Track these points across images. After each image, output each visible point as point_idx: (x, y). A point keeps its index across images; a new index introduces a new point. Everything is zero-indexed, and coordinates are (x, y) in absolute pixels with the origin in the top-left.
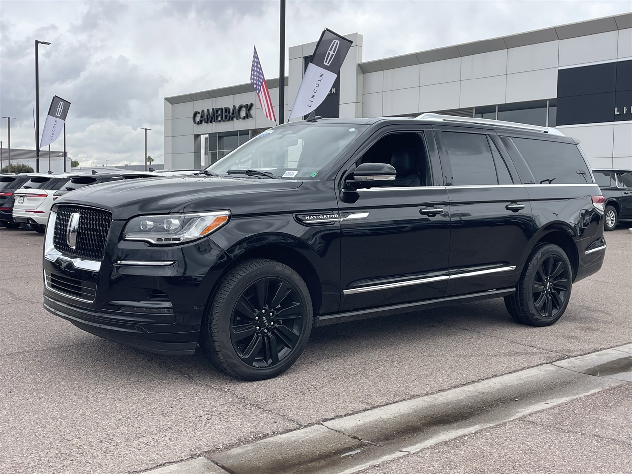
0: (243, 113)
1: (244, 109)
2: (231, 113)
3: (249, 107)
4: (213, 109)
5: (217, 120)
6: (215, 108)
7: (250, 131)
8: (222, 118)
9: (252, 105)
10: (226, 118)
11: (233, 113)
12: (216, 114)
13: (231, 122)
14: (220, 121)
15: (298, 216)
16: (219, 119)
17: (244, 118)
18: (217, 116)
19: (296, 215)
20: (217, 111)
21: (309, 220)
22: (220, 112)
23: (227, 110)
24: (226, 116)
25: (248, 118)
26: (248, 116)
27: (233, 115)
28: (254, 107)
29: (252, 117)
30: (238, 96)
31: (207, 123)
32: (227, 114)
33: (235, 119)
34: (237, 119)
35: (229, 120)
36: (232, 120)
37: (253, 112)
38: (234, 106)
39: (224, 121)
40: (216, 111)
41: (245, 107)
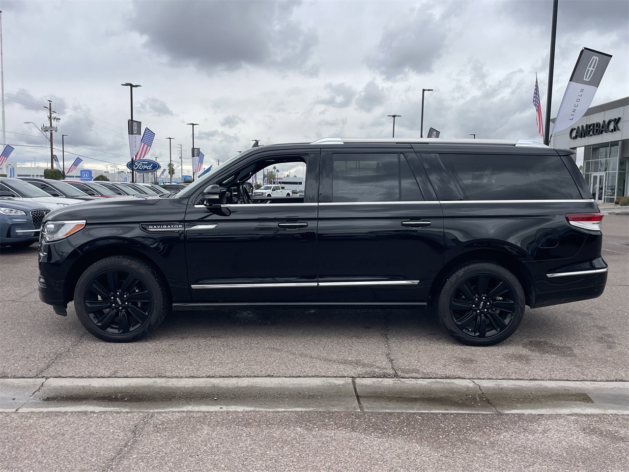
0: (612, 127)
1: (613, 123)
2: (601, 128)
3: (617, 121)
4: (587, 125)
5: (589, 134)
6: (588, 124)
7: (619, 142)
8: (593, 133)
9: (619, 119)
10: (596, 132)
11: (603, 127)
12: (589, 129)
13: (601, 135)
14: (591, 135)
15: (143, 226)
16: (591, 133)
17: (612, 131)
18: (589, 131)
19: (142, 225)
20: (590, 126)
21: (152, 229)
22: (591, 128)
23: (598, 125)
24: (597, 130)
25: (615, 131)
26: (616, 129)
27: (602, 129)
28: (621, 121)
29: (619, 130)
30: (608, 112)
31: (581, 137)
32: (598, 128)
33: (604, 132)
34: (606, 132)
35: (599, 134)
36: (602, 133)
37: (620, 125)
38: (604, 121)
39: (595, 135)
40: (588, 126)
41: (613, 121)
